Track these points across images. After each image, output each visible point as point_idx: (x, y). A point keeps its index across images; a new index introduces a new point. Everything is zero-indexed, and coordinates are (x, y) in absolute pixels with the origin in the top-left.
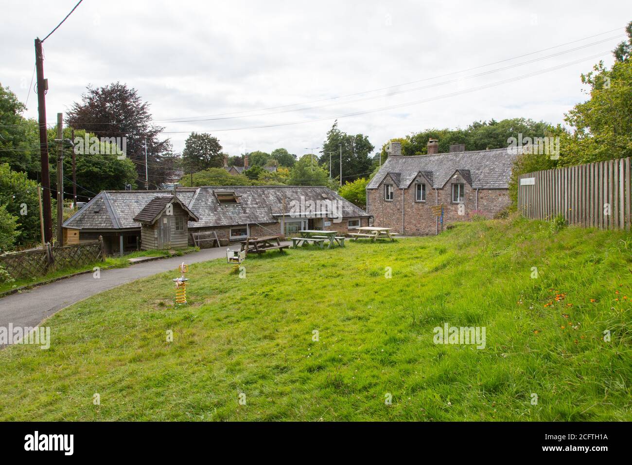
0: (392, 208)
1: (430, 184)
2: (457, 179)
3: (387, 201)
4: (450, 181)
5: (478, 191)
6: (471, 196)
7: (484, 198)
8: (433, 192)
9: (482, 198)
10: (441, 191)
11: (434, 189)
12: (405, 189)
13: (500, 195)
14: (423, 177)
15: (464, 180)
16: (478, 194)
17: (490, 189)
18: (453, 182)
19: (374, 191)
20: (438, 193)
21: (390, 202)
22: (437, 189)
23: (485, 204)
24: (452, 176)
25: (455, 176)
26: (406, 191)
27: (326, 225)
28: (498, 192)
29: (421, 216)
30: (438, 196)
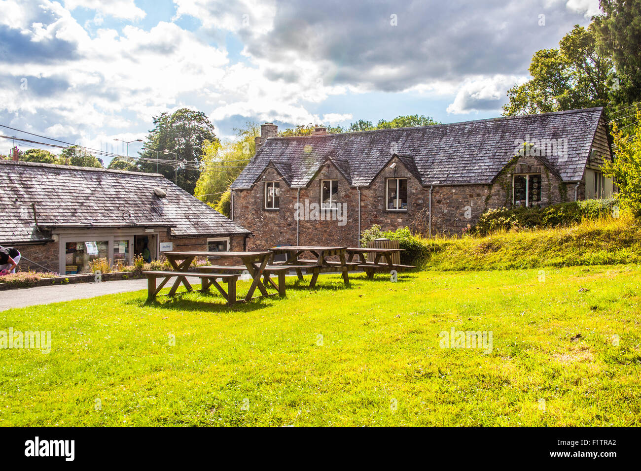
0: (277, 222)
1: (347, 180)
2: (395, 170)
3: (268, 211)
4: (383, 173)
5: (432, 190)
6: (419, 199)
7: (444, 202)
8: (351, 193)
9: (439, 202)
10: (366, 192)
11: (355, 188)
12: (301, 189)
13: (471, 196)
14: (334, 168)
15: (406, 171)
16: (432, 195)
17: (454, 186)
18: (387, 175)
19: (245, 193)
20: (361, 194)
21: (276, 211)
22: (360, 188)
23: (446, 211)
24: (386, 166)
25: (393, 166)
26: (303, 192)
27: (162, 250)
28: (468, 191)
29: (330, 236)
30: (361, 200)
